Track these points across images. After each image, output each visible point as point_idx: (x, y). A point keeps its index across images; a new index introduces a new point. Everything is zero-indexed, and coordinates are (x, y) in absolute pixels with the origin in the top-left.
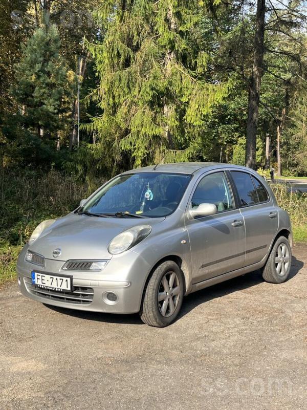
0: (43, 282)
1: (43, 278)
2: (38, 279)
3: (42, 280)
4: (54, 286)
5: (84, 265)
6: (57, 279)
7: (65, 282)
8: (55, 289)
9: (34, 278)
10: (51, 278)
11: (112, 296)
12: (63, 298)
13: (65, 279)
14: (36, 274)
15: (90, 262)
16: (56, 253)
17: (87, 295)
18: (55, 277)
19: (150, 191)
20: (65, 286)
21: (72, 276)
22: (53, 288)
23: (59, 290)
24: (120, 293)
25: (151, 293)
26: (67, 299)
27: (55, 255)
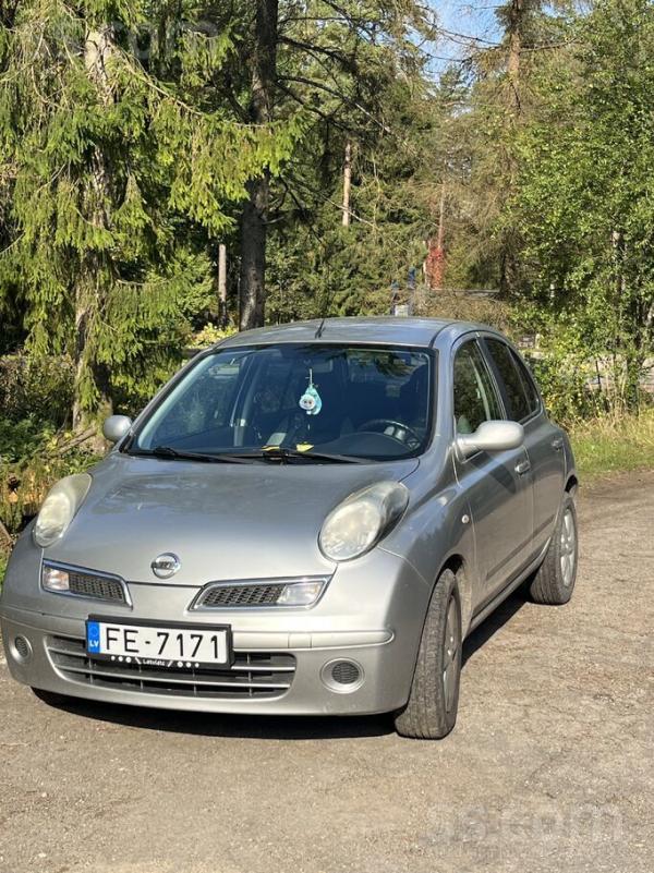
0: (130, 646)
1: (130, 636)
2: (109, 639)
3: (126, 641)
4: (172, 654)
5: (262, 595)
6: (180, 637)
7: (207, 644)
8: (176, 662)
9: (98, 639)
10: (159, 634)
11: (346, 671)
12: (190, 687)
13: (208, 635)
14: (103, 627)
15: (276, 585)
16: (163, 565)
17: (269, 673)
18: (173, 633)
19: (314, 391)
20: (210, 653)
21: (230, 626)
22: (167, 661)
23: (189, 665)
24: (369, 661)
25: (433, 654)
26: (200, 688)
27: (161, 572)
